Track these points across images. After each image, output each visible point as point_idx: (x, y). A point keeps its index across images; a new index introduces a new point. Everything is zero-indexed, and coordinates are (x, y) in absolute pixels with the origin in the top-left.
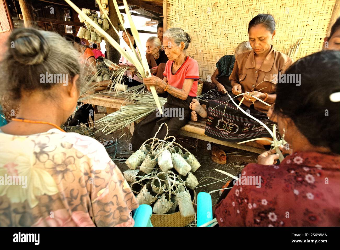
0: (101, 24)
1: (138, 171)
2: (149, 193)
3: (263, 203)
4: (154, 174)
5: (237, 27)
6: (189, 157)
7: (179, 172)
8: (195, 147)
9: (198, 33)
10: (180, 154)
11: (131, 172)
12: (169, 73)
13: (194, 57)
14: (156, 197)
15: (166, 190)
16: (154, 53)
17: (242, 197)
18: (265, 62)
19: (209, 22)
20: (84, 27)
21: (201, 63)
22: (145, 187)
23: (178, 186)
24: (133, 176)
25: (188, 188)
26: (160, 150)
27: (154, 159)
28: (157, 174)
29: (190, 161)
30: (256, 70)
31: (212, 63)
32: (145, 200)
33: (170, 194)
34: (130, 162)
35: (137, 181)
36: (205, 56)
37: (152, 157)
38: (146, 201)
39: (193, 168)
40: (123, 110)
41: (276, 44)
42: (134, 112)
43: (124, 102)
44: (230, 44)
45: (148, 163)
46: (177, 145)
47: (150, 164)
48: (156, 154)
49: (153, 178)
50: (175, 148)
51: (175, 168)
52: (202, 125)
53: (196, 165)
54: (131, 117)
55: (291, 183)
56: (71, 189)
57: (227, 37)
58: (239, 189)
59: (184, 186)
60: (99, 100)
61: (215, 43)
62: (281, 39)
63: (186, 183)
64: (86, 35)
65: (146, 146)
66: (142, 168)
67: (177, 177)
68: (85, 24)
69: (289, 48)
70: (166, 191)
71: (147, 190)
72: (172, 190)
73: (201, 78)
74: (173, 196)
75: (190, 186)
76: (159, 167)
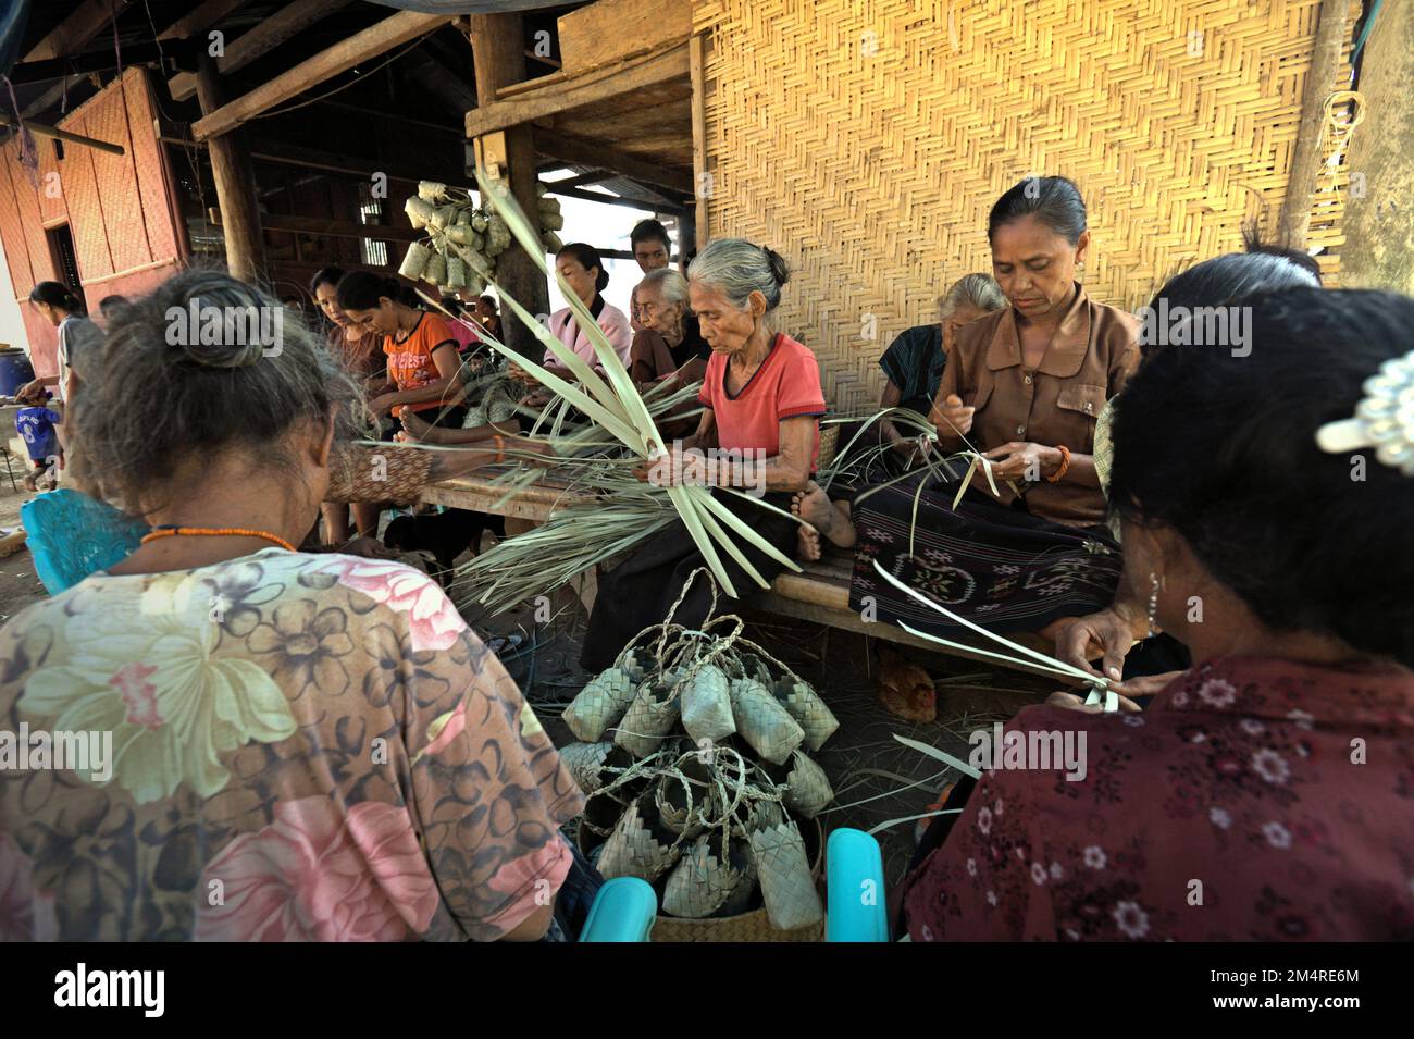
0: (481, 230)
1: (609, 748)
2: (649, 832)
3: (1089, 862)
4: (666, 760)
5: (954, 226)
6: (793, 692)
7: (759, 750)
8: (817, 658)
9: (816, 254)
10: (760, 681)
11: (583, 751)
12: (717, 391)
13: (806, 337)
14: (674, 850)
15: (710, 819)
16: (664, 327)
17: (1004, 839)
18: (1057, 344)
19: (853, 215)
20: (424, 243)
21: (830, 356)
22: (634, 810)
23: (757, 806)
24: (588, 767)
25: (794, 810)
26: (686, 666)
27: (666, 703)
28: (677, 758)
29: (800, 707)
30: (1027, 373)
31: (868, 353)
32: (634, 860)
33: (726, 837)
34: (580, 713)
35: (603, 785)
36: (844, 330)
37: (660, 694)
38: (637, 867)
39: (812, 735)
40: (554, 524)
41: (1095, 280)
42: (597, 532)
43: (560, 496)
44: (929, 288)
45: (645, 718)
46: (750, 650)
47: (652, 719)
48: (674, 684)
49: (662, 772)
50: (744, 660)
51: (745, 734)
52: (839, 575)
53: (822, 721)
54: (583, 550)
55: (1196, 783)
56: (339, 716)
57: (918, 264)
58: (992, 807)
59: (778, 803)
60: (473, 490)
61: (875, 284)
62: (1115, 262)
63: (787, 795)
64: (431, 270)
65: (636, 655)
66: (623, 734)
67: (751, 771)
68: (427, 233)
69: (1144, 291)
70: (709, 824)
71: (640, 820)
72: (732, 822)
73: (832, 406)
74: (739, 843)
75: (802, 806)
76: (685, 732)
